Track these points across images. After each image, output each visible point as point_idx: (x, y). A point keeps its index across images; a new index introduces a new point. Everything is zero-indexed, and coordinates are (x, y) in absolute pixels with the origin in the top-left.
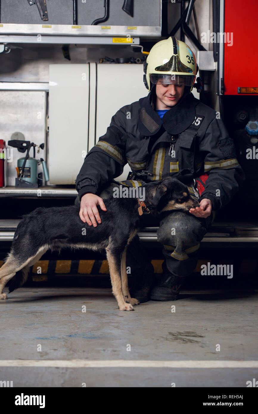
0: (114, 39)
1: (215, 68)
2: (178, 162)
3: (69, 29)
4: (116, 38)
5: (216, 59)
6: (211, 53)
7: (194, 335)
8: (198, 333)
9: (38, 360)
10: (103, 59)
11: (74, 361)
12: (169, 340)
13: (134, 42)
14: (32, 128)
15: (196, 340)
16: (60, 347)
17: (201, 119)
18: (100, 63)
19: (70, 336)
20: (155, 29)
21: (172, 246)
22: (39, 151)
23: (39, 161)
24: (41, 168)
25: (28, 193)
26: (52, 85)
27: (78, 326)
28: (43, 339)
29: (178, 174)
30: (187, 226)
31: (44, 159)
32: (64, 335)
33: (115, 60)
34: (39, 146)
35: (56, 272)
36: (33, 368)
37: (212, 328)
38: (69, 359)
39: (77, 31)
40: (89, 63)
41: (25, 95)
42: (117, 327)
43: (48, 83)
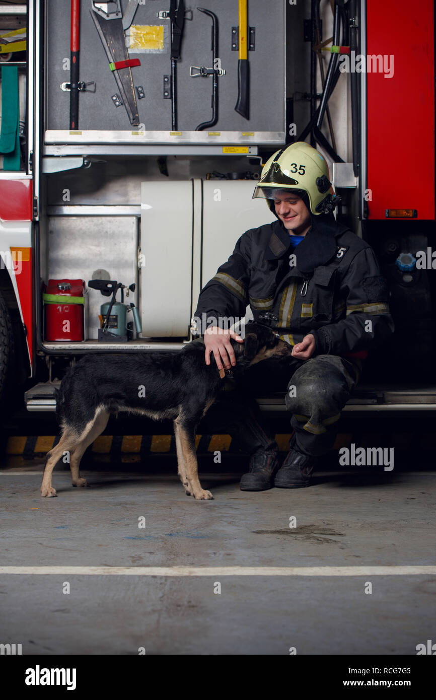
0: (224, 148)
1: (355, 185)
2: (312, 304)
3: (166, 136)
4: (227, 148)
5: (357, 173)
6: (351, 165)
7: (331, 532)
8: (337, 530)
9: (129, 566)
10: (210, 174)
11: (175, 567)
12: (299, 540)
13: (250, 152)
14: (120, 264)
15: (334, 539)
16: (157, 550)
17: (345, 249)
18: (207, 179)
19: (171, 535)
20: (277, 136)
21: (306, 416)
22: (128, 294)
23: (128, 307)
24: (131, 315)
25: (114, 348)
26: (144, 208)
27: (181, 522)
28: (135, 538)
29: (311, 320)
30: (325, 389)
31: (135, 304)
32: (163, 534)
33: (226, 176)
34: (128, 287)
35: (152, 450)
36: (123, 576)
37: (355, 523)
38: (169, 566)
39: (178, 138)
40: (193, 180)
41: (110, 222)
42: (230, 523)
43: (140, 205)
